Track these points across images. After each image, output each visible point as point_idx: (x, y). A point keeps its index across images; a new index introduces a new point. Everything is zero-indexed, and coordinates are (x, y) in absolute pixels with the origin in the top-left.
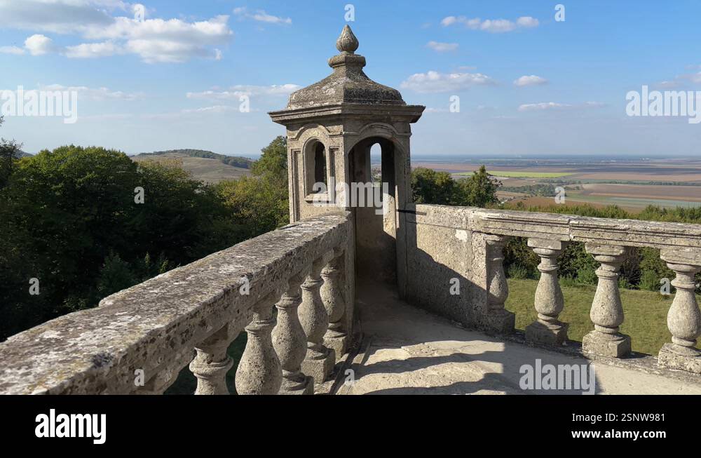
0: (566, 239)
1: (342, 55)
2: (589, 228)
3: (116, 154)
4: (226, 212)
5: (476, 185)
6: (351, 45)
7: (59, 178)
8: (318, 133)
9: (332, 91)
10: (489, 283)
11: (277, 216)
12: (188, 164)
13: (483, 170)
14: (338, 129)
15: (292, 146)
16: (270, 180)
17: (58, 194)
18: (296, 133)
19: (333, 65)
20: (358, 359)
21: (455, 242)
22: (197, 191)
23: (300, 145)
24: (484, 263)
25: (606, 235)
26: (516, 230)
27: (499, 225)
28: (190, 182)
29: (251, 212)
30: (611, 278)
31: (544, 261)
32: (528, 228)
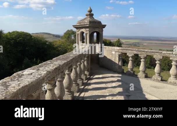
0: (135, 53)
1: (88, 13)
2: (140, 51)
3: (27, 33)
4: (55, 49)
5: (117, 43)
6: (90, 11)
7: (13, 39)
8: (83, 30)
9: (86, 21)
10: (119, 63)
11: (67, 50)
12: (45, 36)
13: (119, 39)
14: (88, 29)
15: (77, 33)
16: (66, 41)
17: (12, 43)
18: (78, 30)
19: (87, 15)
20: (92, 77)
21: (112, 54)
22: (47, 43)
23: (79, 33)
24: (118, 58)
25: (143, 53)
26: (125, 51)
27: (121, 50)
28: (46, 41)
29: (61, 48)
30: (144, 61)
31: (130, 58)
32: (127, 51)
